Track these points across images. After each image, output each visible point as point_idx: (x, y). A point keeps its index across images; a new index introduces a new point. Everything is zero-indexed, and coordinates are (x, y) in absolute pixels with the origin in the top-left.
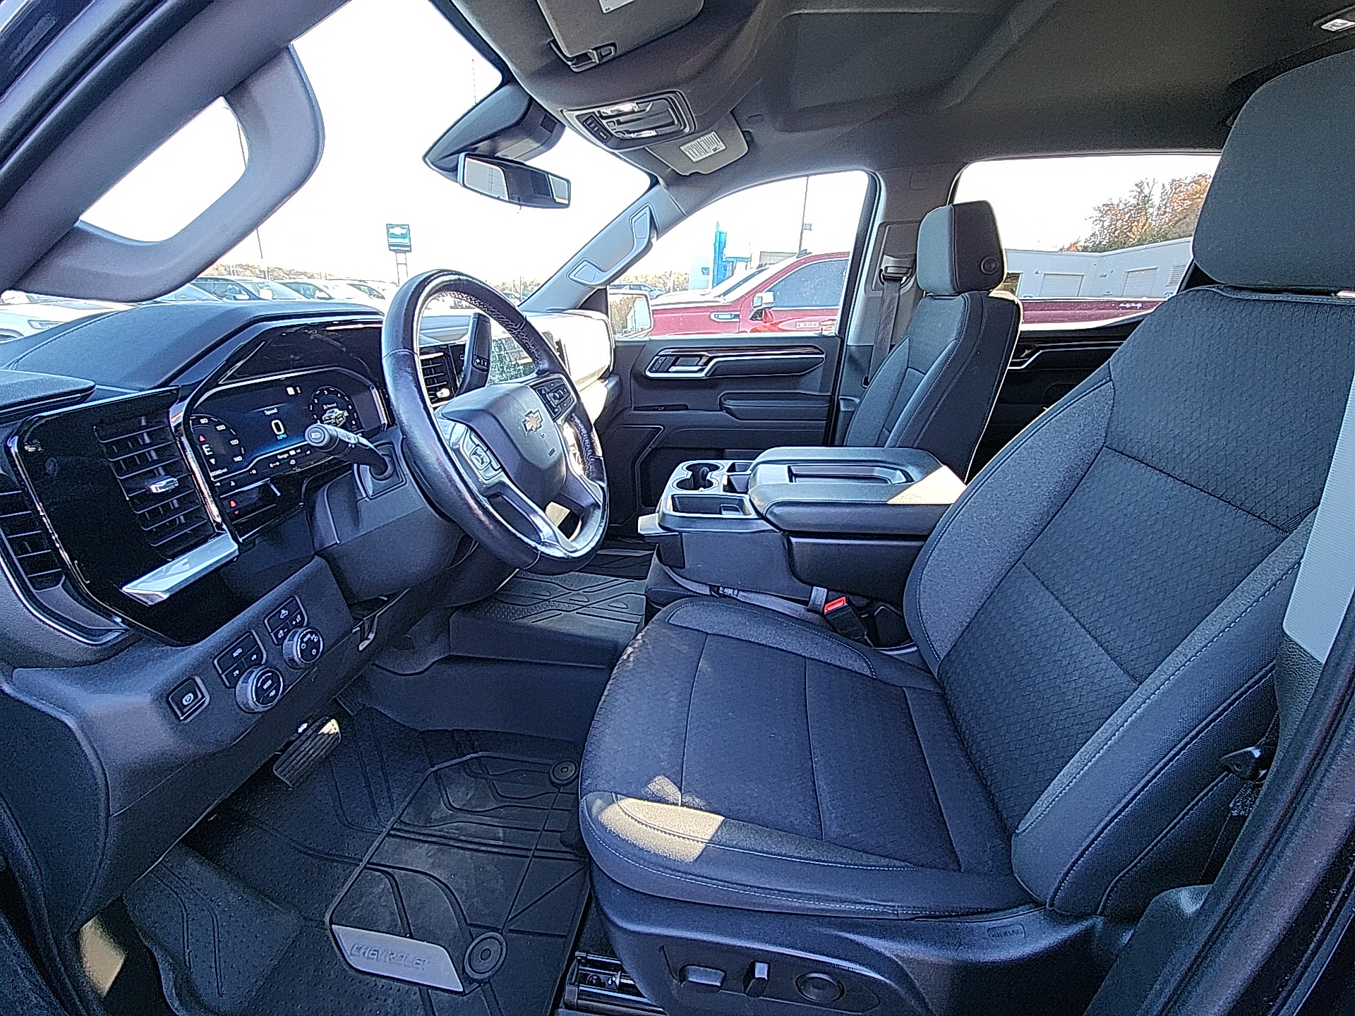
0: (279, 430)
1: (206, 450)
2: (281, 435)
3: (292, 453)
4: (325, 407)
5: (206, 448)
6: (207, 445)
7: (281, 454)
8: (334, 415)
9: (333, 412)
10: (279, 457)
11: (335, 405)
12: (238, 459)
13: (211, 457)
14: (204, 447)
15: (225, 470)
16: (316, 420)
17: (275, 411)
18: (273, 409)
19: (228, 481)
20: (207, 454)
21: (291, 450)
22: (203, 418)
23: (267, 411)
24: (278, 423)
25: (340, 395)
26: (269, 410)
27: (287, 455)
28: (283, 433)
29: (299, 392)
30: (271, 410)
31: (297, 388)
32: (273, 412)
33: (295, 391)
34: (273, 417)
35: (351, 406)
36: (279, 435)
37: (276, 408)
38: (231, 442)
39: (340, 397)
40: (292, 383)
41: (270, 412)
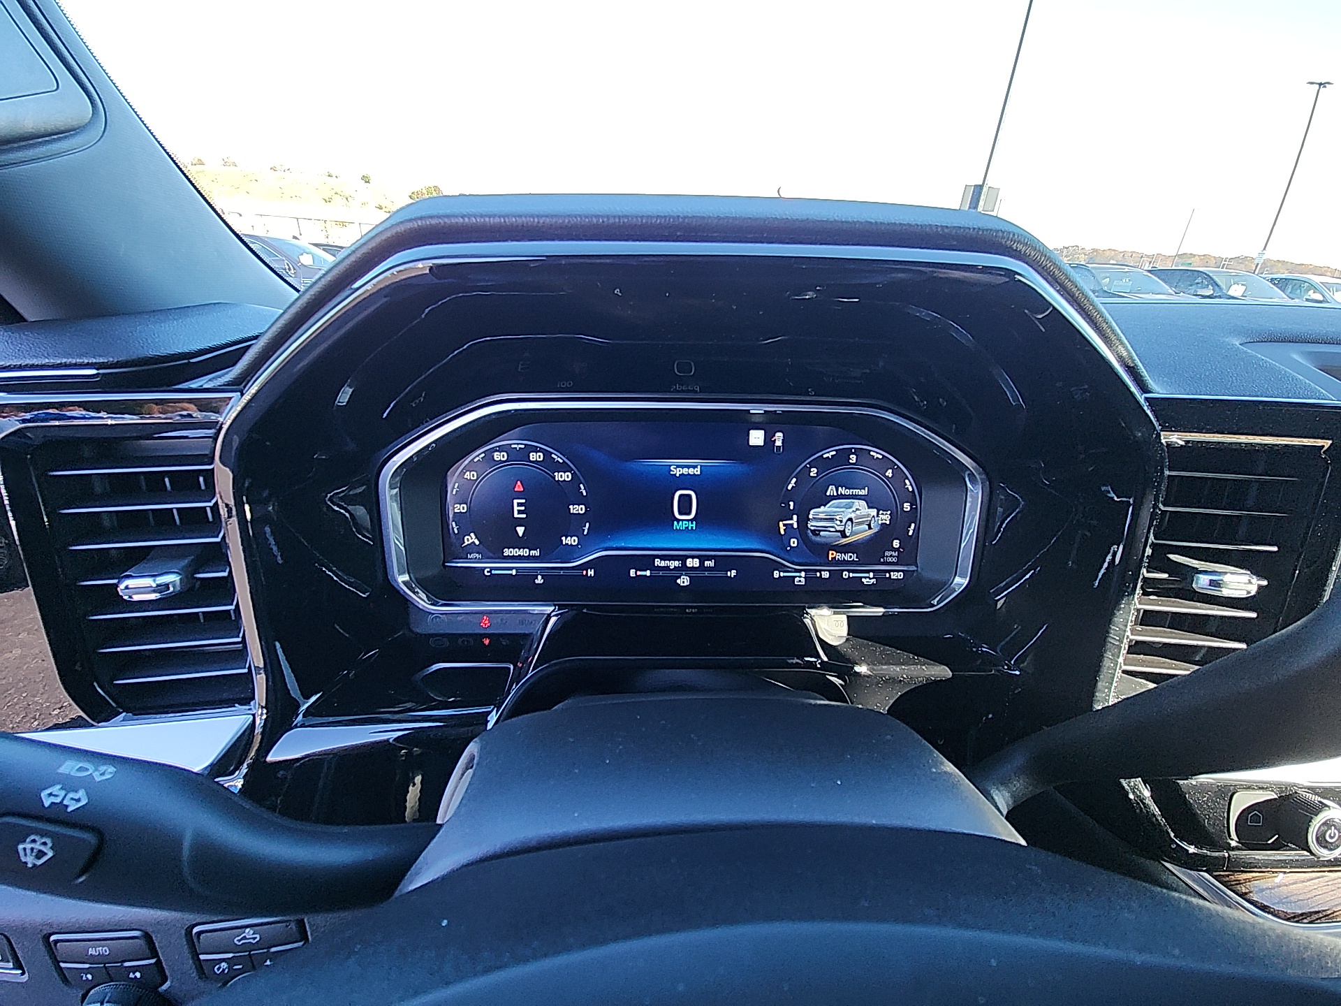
0: (685, 510)
1: (516, 508)
2: (684, 521)
3: (693, 563)
4: (831, 491)
5: (519, 504)
6: (523, 501)
7: (663, 558)
8: (848, 514)
9: (848, 506)
10: (657, 562)
11: (863, 493)
12: (572, 541)
13: (520, 522)
14: (516, 502)
15: (536, 553)
16: (793, 512)
17: (697, 471)
18: (695, 467)
19: (533, 572)
20: (516, 515)
21: (693, 557)
22: (536, 450)
23: (678, 466)
24: (689, 496)
25: (889, 473)
26: (683, 467)
27: (677, 563)
28: (692, 520)
29: (779, 443)
30: (688, 467)
31: (779, 435)
32: (691, 471)
33: (769, 439)
34: (685, 482)
35: (911, 506)
36: (678, 521)
37: (701, 466)
38: (571, 507)
39: (887, 477)
40: (769, 424)
41: (685, 471)
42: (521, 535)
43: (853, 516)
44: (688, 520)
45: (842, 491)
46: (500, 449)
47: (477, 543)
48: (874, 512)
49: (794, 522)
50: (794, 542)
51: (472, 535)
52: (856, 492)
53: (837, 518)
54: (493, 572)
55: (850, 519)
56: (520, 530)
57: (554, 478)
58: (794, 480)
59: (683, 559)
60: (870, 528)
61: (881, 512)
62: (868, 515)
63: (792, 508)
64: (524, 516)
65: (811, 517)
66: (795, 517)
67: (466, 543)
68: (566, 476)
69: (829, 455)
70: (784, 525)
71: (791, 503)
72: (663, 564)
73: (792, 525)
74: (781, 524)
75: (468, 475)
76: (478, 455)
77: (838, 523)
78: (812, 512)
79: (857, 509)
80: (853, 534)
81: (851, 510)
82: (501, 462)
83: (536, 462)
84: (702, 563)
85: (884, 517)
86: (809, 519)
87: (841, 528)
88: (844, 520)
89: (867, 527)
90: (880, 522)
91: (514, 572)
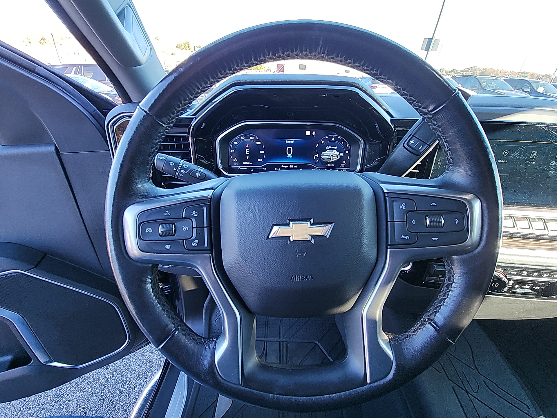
0: (289, 152)
1: (247, 152)
2: (289, 155)
4: (327, 147)
5: (247, 151)
6: (248, 150)
7: (284, 165)
8: (332, 154)
9: (332, 152)
10: (282, 166)
11: (336, 148)
12: (260, 160)
13: (247, 155)
14: (247, 150)
15: (251, 163)
16: (317, 153)
17: (293, 142)
18: (292, 141)
19: (251, 168)
20: (247, 153)
21: (291, 165)
22: (252, 136)
23: (288, 141)
24: (291, 149)
25: (343, 143)
26: (289, 141)
27: (287, 167)
28: (291, 155)
29: (314, 134)
30: (290, 141)
31: (314, 132)
32: (291, 142)
33: (311, 133)
34: (290, 145)
35: (348, 152)
36: (288, 155)
37: (294, 141)
38: (260, 151)
39: (342, 144)
40: (312, 128)
41: (289, 142)
42: (248, 159)
43: (333, 154)
44: (290, 155)
45: (330, 147)
46: (243, 136)
47: (237, 161)
48: (338, 153)
49: (318, 156)
50: (317, 161)
51: (235, 158)
52: (334, 148)
53: (329, 155)
54: (241, 168)
55: (332, 155)
56: (248, 157)
57: (256, 143)
58: (318, 144)
59: (289, 165)
60: (337, 158)
61: (340, 153)
62: (337, 154)
63: (317, 152)
64: (249, 153)
65: (322, 154)
66: (318, 154)
67: (234, 161)
68: (259, 143)
69: (327, 138)
70: (315, 157)
71: (317, 151)
72: (284, 167)
73: (317, 156)
74: (314, 156)
75: (235, 143)
76: (237, 138)
77: (329, 156)
78: (322, 153)
79: (334, 153)
80: (333, 159)
81: (332, 153)
82: (243, 139)
83: (252, 139)
84: (294, 167)
85: (341, 155)
86: (321, 155)
87: (330, 158)
88: (331, 155)
89: (336, 157)
90: (340, 156)
91: (246, 168)
